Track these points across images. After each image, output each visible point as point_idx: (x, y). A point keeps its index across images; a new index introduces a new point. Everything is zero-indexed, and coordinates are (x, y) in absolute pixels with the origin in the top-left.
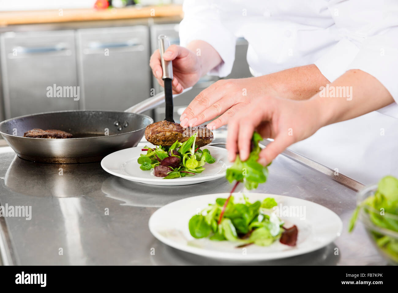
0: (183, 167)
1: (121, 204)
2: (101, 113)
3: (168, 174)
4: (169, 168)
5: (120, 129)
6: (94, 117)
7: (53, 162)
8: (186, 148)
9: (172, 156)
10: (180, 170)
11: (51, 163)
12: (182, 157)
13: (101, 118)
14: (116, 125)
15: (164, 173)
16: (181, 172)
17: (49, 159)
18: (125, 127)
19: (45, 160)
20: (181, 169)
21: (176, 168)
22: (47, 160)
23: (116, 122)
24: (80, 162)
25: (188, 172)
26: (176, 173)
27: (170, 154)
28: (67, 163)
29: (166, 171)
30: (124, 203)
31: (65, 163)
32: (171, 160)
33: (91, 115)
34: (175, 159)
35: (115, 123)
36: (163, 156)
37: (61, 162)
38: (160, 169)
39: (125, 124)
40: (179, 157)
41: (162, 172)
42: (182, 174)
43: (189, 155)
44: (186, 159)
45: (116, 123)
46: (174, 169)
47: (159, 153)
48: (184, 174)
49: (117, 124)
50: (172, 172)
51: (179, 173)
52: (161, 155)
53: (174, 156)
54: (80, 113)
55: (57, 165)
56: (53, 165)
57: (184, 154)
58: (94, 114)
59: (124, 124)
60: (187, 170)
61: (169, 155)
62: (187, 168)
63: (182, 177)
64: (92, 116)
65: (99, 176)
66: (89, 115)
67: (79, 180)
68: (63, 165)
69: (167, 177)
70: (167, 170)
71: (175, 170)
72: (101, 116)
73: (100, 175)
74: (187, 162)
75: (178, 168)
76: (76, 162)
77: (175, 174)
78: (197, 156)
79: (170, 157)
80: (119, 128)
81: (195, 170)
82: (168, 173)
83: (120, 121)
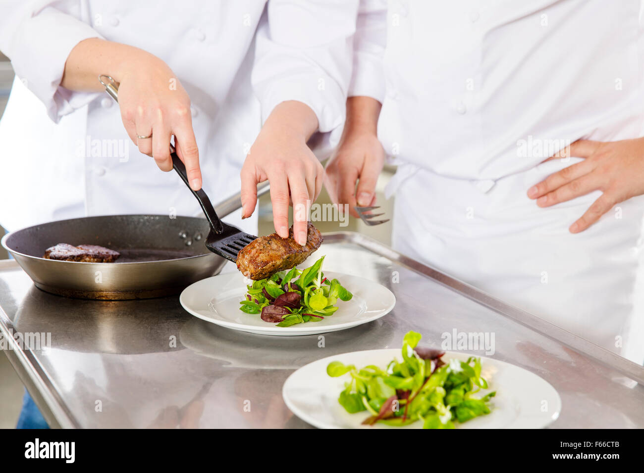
0: (305, 307)
1: (224, 366)
2: (157, 218)
3: (284, 319)
4: (285, 308)
5: (190, 243)
6: (147, 224)
7: (99, 297)
8: (309, 279)
9: (289, 291)
10: (301, 312)
11: (96, 300)
12: (303, 293)
13: (158, 226)
14: (182, 238)
15: (278, 316)
16: (303, 315)
17: (93, 293)
18: (196, 239)
19: (85, 294)
20: (303, 310)
21: (295, 310)
22: (88, 295)
23: (182, 231)
24: (141, 298)
25: (314, 316)
26: (296, 316)
27: (286, 289)
28: (120, 298)
29: (281, 314)
30: (230, 363)
31: (116, 299)
32: (288, 297)
33: (142, 220)
34: (295, 295)
35: (180, 234)
36: (276, 292)
37: (110, 298)
38: (271, 310)
39: (198, 236)
40: (300, 292)
41: (274, 315)
42: (304, 318)
43: (313, 289)
44: (309, 295)
45: (182, 234)
46: (292, 310)
47: (270, 287)
48: (307, 318)
49: (184, 236)
50: (288, 315)
51: (300, 316)
52: (273, 290)
53: (292, 290)
54: (124, 218)
55: (104, 302)
56: (97, 302)
57: (306, 288)
58: (147, 219)
59: (195, 236)
60: (310, 312)
61: (284, 290)
62: (312, 309)
63: (305, 322)
64: (144, 223)
65: (178, 321)
66: (139, 222)
67: (149, 327)
68: (113, 302)
69: (282, 322)
70: (282, 312)
71: (294, 311)
72: (158, 222)
73: (178, 319)
74: (311, 299)
75: (300, 308)
76: (134, 298)
77: (294, 319)
78: (324, 290)
79: (287, 294)
80: (187, 242)
81: (323, 312)
82: (283, 317)
83: (189, 231)
